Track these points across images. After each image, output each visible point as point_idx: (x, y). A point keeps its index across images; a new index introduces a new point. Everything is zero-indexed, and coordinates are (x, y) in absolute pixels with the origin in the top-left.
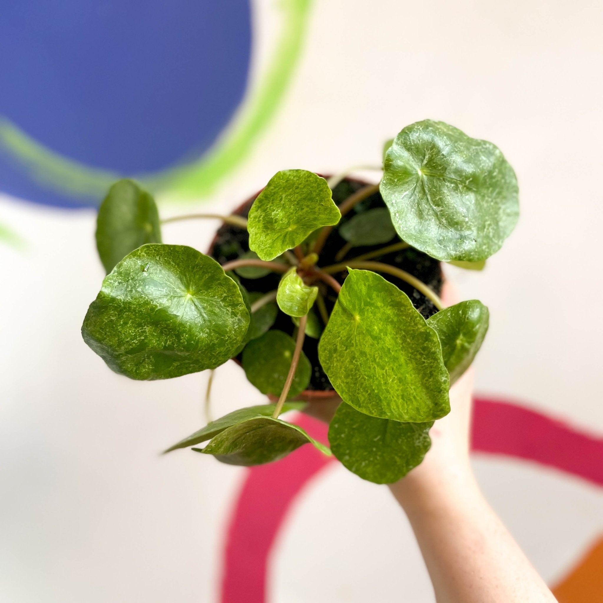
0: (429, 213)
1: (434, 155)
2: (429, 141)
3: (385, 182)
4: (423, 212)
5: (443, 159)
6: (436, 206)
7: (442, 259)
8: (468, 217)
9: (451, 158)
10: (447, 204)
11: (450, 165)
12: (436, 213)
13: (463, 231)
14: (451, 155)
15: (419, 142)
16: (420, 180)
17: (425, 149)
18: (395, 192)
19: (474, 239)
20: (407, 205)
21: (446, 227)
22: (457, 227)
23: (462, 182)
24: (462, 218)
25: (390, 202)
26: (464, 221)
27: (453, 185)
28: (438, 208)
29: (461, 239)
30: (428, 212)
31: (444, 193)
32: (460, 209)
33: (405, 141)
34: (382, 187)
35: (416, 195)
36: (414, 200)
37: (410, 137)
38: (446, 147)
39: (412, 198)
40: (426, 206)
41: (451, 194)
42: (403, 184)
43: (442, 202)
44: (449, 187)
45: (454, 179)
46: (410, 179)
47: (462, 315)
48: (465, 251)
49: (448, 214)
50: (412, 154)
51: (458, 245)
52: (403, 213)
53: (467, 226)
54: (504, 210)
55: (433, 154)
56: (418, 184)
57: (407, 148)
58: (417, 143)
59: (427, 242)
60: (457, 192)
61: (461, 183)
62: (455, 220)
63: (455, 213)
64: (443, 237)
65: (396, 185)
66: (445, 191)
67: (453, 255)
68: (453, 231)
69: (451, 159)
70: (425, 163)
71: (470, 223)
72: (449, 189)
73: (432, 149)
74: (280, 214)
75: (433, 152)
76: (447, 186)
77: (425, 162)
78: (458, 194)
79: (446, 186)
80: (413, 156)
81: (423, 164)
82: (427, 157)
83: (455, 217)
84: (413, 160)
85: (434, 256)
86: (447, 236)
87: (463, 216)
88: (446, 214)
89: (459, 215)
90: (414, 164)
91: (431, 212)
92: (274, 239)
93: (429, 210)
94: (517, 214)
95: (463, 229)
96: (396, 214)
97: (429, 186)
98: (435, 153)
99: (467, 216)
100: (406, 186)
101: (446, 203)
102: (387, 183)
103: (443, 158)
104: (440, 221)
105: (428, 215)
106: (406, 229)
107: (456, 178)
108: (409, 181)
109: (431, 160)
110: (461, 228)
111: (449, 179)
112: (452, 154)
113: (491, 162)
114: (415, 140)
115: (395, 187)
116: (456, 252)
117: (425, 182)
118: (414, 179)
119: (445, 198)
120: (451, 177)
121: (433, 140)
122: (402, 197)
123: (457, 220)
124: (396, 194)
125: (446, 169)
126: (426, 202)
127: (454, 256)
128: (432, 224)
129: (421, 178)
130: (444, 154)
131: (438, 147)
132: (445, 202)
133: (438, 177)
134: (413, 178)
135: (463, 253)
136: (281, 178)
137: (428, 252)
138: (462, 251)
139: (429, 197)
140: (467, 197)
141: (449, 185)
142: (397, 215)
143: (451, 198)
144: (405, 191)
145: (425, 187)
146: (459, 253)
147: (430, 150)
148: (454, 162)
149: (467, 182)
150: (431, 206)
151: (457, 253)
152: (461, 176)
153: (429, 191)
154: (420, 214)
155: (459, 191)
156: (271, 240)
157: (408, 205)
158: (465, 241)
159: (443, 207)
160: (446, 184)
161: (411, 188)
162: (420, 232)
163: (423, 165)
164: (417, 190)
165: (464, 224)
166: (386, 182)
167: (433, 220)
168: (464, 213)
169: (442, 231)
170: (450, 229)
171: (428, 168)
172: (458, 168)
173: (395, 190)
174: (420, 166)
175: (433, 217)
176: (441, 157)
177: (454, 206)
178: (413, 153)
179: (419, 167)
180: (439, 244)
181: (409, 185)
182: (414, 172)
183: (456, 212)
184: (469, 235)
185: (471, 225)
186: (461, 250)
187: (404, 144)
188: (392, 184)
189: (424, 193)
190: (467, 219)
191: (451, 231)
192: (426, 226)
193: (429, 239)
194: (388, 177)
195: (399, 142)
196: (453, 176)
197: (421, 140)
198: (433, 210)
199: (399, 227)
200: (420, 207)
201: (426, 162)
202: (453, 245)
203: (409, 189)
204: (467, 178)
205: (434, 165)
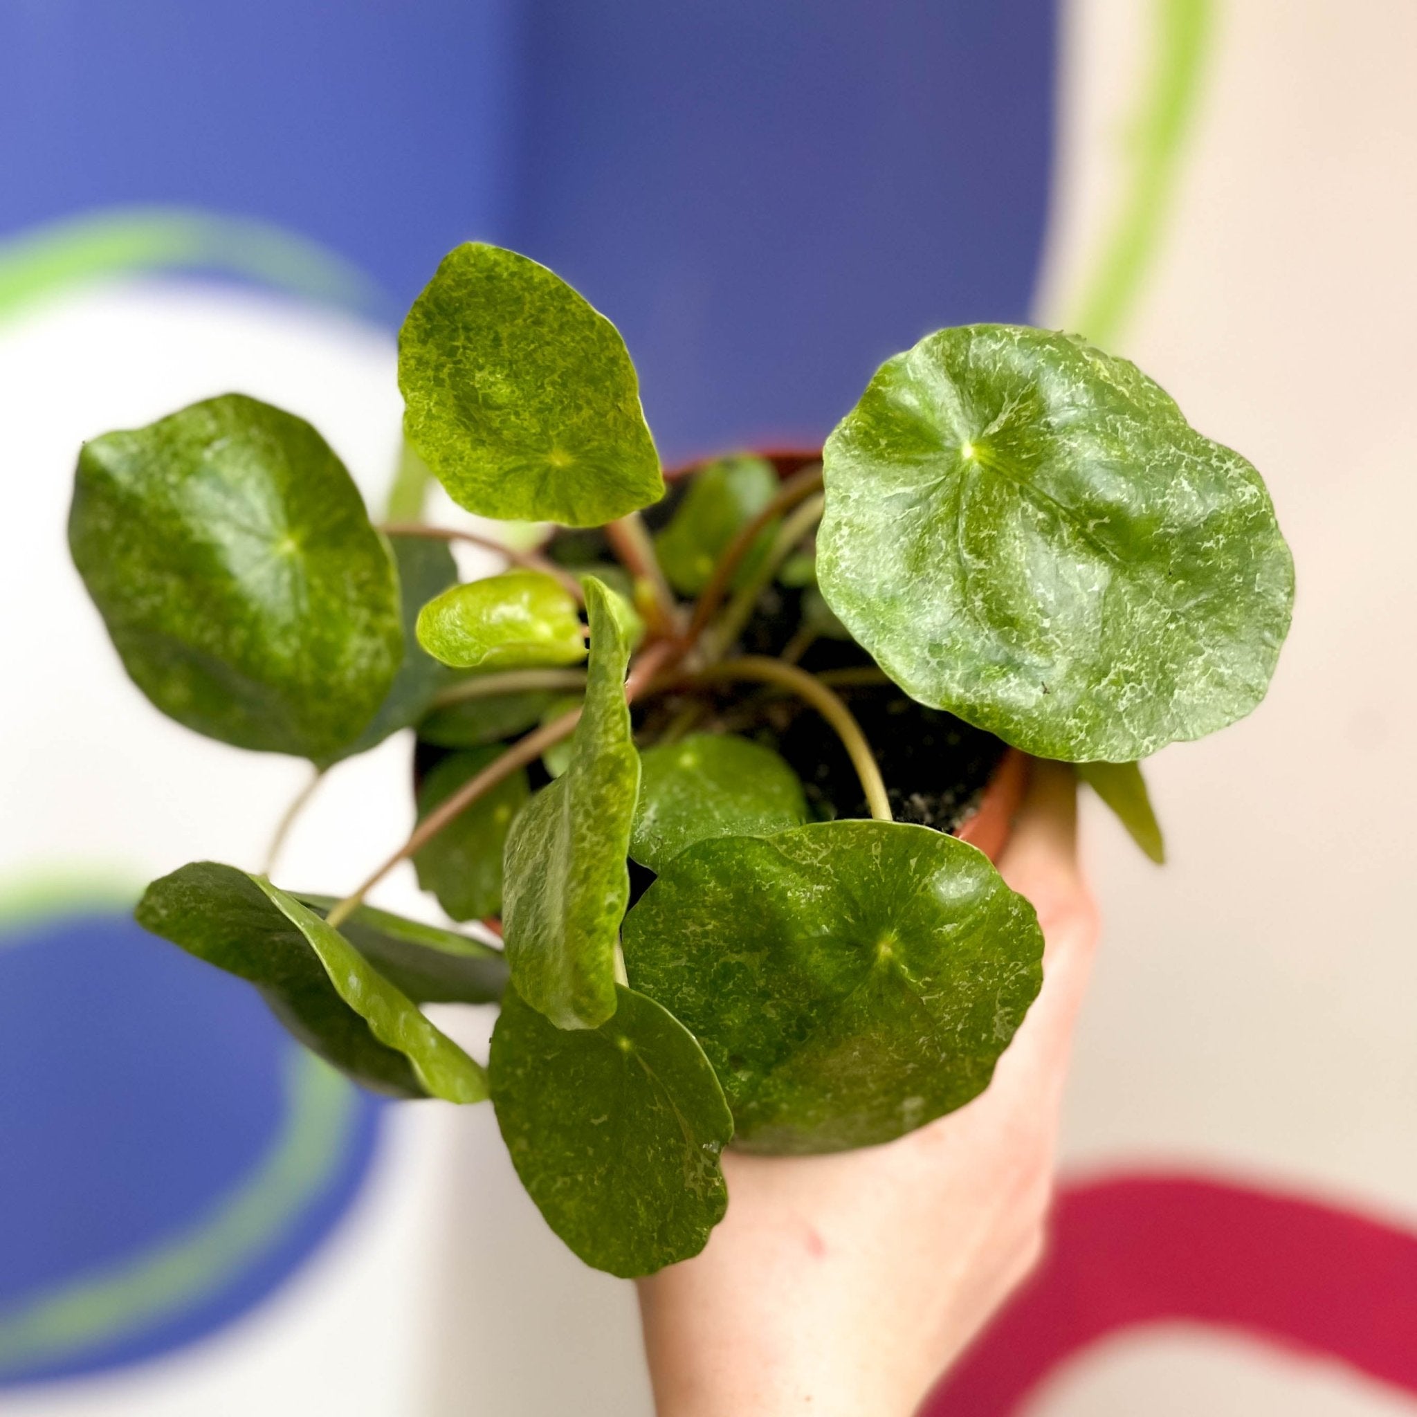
0: (942, 565)
1: (1023, 419)
2: (1024, 373)
3: (847, 432)
4: (927, 555)
5: (1043, 434)
6: (971, 552)
7: (916, 693)
8: (1053, 620)
9: (1065, 441)
10: (1005, 559)
11: (1056, 457)
12: (965, 572)
13: (1021, 648)
14: (1072, 432)
15: (991, 367)
16: (961, 470)
17: (1006, 395)
18: (871, 473)
19: (1043, 684)
20: (891, 521)
21: (976, 620)
22: (1010, 632)
23: (1073, 517)
24: (1029, 613)
25: (841, 491)
26: (1036, 625)
27: (1041, 515)
28: (975, 561)
29: (1002, 667)
30: (943, 560)
31: (1007, 525)
32: (1039, 588)
33: (954, 351)
34: (834, 442)
35: (929, 506)
36: (919, 516)
37: (972, 347)
38: (1066, 408)
39: (917, 508)
40: (944, 543)
41: (1027, 538)
42: (906, 462)
43: (990, 549)
44: (1028, 517)
45: (1051, 499)
46: (931, 456)
47: (916, 872)
48: (993, 700)
49: (996, 585)
50: (962, 393)
51: (982, 676)
52: (868, 533)
53: (1039, 642)
54: (1208, 663)
55: (1023, 414)
56: (948, 479)
57: (951, 371)
58: (987, 367)
59: (891, 631)
60: (1049, 538)
61: (1069, 517)
62: (1010, 612)
63: (1017, 590)
64: (955, 642)
65: (880, 456)
66: (1013, 523)
67: (955, 695)
68: (993, 640)
69: (1064, 444)
70: (992, 432)
71: (1051, 636)
72: (1025, 520)
73: (1024, 399)
74: (499, 386)
75: (1025, 409)
76: (1024, 510)
77: (994, 428)
78: (1050, 545)
79: (1020, 509)
80: (963, 399)
81: (986, 431)
82: (1003, 417)
83: (1011, 602)
84: (959, 409)
85: (893, 673)
86: (966, 643)
87: (1039, 611)
88: (991, 584)
89: (1026, 601)
90: (959, 423)
91: (950, 564)
92: (506, 468)
93: (947, 555)
94: (1254, 693)
95: (1025, 645)
96: (843, 527)
97: (976, 493)
98: (1028, 414)
99: (1051, 613)
100: (912, 471)
101: (1001, 554)
102: (854, 441)
103: (1046, 433)
104: (966, 598)
105: (938, 567)
106: (854, 576)
107: (1057, 499)
108: (926, 461)
109: (1008, 429)
110: (1019, 639)
111: (1035, 494)
112: (1078, 431)
113: (1207, 506)
114: (983, 358)
115: (876, 462)
116: (967, 691)
117: (971, 480)
118: (943, 463)
119: (1005, 542)
120: (1045, 491)
121: (1037, 374)
122: (886, 496)
123: (1016, 612)
124: (873, 482)
125: (1040, 462)
126: (950, 532)
127: (954, 699)
128: (939, 594)
129: (963, 467)
130: (1053, 425)
131: (1044, 401)
132: (999, 551)
133: (1009, 479)
134: (941, 459)
135: (986, 702)
136: (472, 262)
137: (879, 657)
138: (983, 696)
139: (962, 524)
140: (1080, 567)
141: (1030, 510)
142: (845, 531)
143: (1021, 548)
144: (904, 484)
145: (964, 493)
146: (973, 699)
147: (1017, 401)
148: (1070, 453)
149: (1091, 524)
150: (957, 550)
151: (968, 695)
152: (1074, 499)
153: (969, 507)
154: (917, 559)
155: (1056, 538)
156: (496, 467)
157: (895, 521)
158: (1011, 675)
159: (989, 562)
160: (1024, 504)
161: (925, 483)
162: (892, 602)
163: (984, 435)
164: (939, 494)
165: (1033, 632)
166: (851, 433)
167: (948, 588)
168: (1044, 604)
169: (961, 625)
170: (987, 632)
171: (995, 445)
172: (1076, 473)
173: (873, 468)
174: (975, 436)
175: (951, 578)
176: (1042, 429)
177: (1022, 573)
178: (966, 392)
179: (971, 436)
180: (930, 651)
181: (922, 473)
182: (948, 444)
183: (1021, 589)
184: (1037, 667)
185: (1053, 642)
186: (984, 692)
187: (947, 357)
188: (870, 450)
189: (955, 510)
190: (1046, 623)
191: (987, 637)
192: (919, 594)
193: (906, 629)
194: (859, 423)
195: (935, 348)
196: (1051, 490)
197: (999, 365)
198: (959, 560)
199: (832, 564)
200: (927, 541)
201: (997, 429)
202: (967, 671)
203: (917, 482)
204: (1093, 512)
205: (1014, 443)
